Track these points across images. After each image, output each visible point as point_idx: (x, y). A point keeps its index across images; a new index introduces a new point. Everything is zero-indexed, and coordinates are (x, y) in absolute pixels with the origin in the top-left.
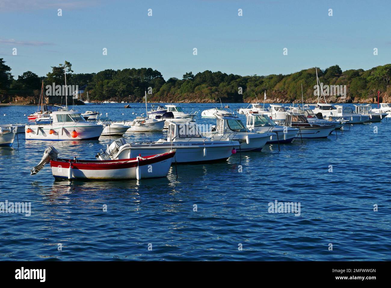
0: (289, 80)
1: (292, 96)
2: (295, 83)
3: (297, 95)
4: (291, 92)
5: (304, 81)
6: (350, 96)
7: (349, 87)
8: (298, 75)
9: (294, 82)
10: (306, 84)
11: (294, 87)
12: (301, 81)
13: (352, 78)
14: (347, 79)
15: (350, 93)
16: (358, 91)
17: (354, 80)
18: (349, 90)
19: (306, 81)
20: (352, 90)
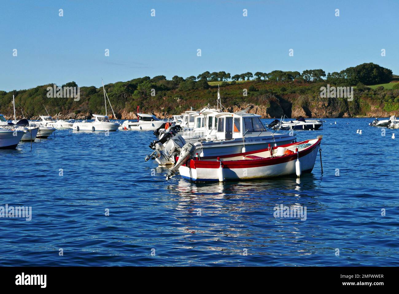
0: (25, 96)
1: (29, 113)
2: (32, 99)
3: (34, 111)
4: (28, 108)
5: (42, 97)
6: (89, 112)
7: (88, 104)
8: (34, 91)
9: (30, 99)
10: (43, 101)
11: (31, 104)
12: (38, 97)
13: (90, 94)
14: (84, 95)
15: (88, 109)
16: (98, 107)
17: (92, 97)
18: (88, 107)
19: (43, 97)
20: (92, 107)
